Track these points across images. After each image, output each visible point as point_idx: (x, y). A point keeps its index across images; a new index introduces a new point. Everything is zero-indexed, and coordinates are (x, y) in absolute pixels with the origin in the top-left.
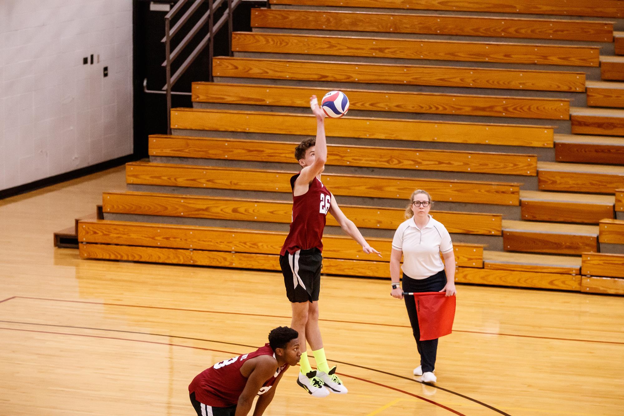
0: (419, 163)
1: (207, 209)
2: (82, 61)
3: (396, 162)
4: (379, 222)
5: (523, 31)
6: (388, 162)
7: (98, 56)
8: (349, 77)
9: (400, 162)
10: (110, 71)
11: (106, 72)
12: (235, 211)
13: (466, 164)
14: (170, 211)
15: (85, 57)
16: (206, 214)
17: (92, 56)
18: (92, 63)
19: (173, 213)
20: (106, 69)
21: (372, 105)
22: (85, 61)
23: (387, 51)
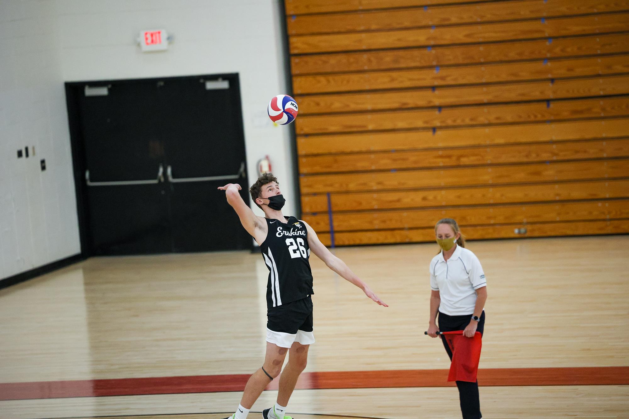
0: (557, 155)
1: (399, 201)
2: (16, 155)
3: (534, 155)
4: (558, 195)
5: (569, 50)
6: (527, 156)
7: (33, 148)
8: (430, 102)
9: (538, 155)
10: (47, 164)
11: (43, 165)
12: (424, 199)
13: (602, 150)
14: (365, 206)
15: (19, 149)
16: (398, 205)
17: (27, 149)
18: (27, 155)
19: (368, 207)
20: (43, 162)
21: (472, 120)
22: (20, 154)
23: (449, 79)
